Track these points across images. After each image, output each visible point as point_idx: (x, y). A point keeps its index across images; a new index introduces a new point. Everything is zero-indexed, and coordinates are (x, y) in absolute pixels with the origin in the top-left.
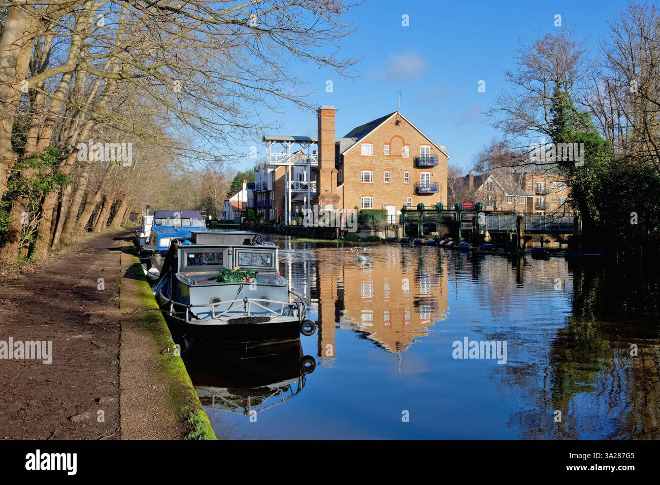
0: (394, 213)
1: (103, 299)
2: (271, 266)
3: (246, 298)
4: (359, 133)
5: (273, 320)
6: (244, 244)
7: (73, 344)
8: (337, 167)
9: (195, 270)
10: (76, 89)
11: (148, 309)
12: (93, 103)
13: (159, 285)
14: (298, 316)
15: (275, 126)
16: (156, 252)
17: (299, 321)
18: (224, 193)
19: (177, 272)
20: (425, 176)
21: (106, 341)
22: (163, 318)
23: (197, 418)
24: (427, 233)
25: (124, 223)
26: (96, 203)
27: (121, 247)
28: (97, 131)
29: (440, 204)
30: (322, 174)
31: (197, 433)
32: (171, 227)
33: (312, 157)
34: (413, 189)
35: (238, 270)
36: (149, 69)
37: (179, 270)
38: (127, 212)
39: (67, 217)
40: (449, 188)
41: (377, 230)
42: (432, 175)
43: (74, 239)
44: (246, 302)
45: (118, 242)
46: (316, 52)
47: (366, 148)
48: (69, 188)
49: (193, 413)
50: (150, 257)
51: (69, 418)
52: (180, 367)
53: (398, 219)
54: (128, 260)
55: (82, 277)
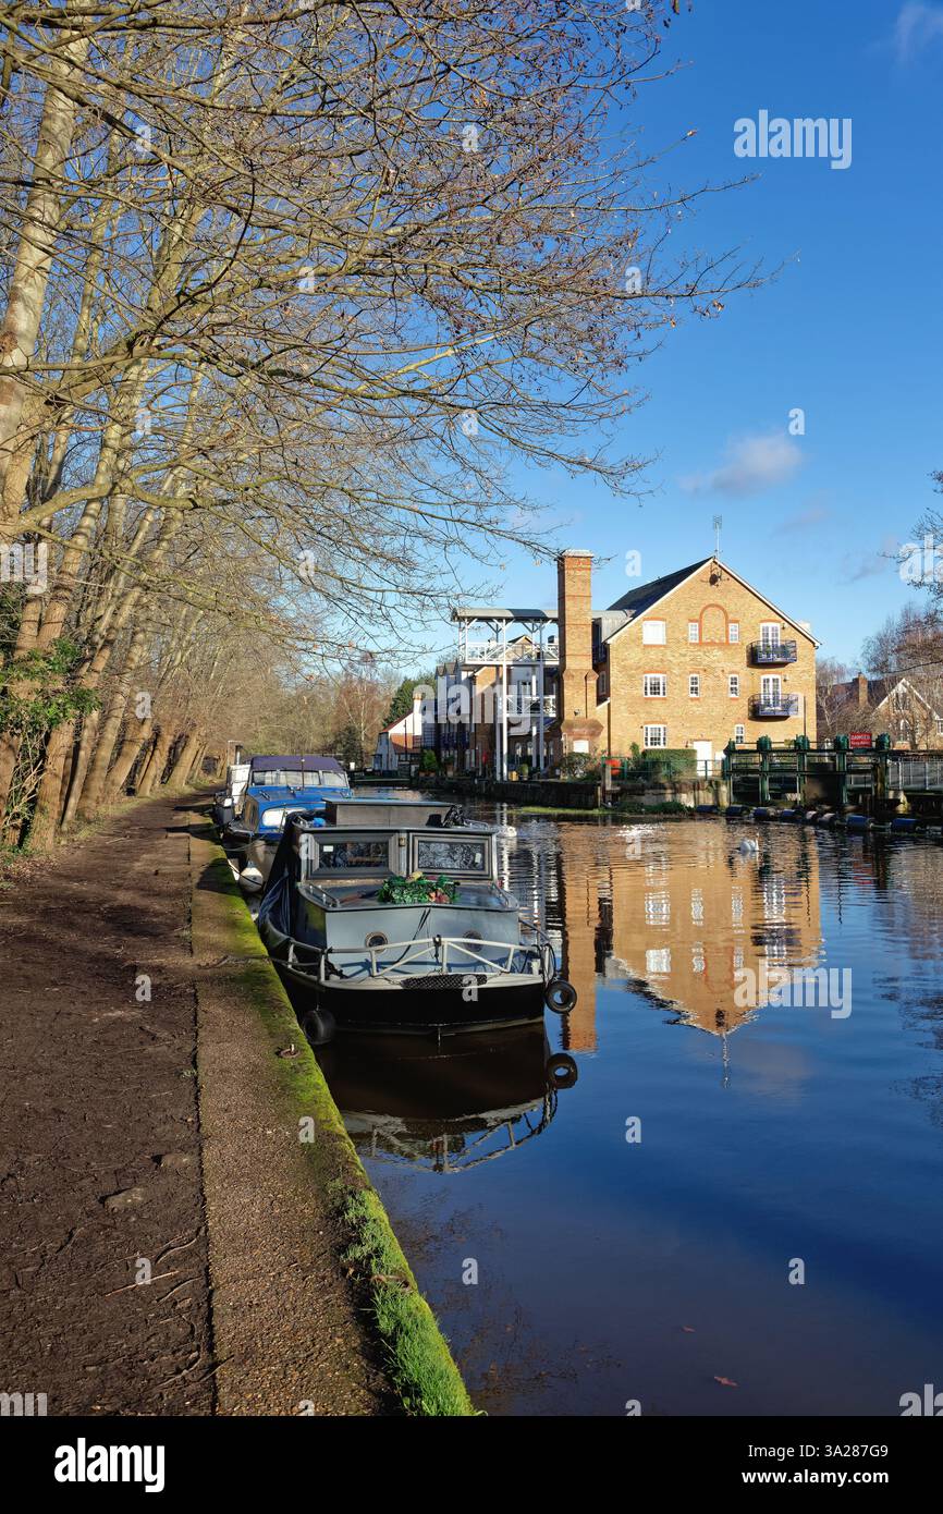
0: (709, 757)
1: (160, 934)
2: (483, 869)
3: (438, 936)
4: (638, 601)
5: (491, 980)
6: (428, 824)
7: (106, 1031)
8: (596, 667)
9: (333, 877)
10: (109, 529)
11: (246, 954)
12: (139, 555)
13: (264, 906)
14: (541, 972)
15: (485, 591)
16: (257, 836)
17: (544, 982)
18: (379, 720)
19: (299, 880)
20: (771, 683)
21: (169, 1024)
22: (276, 978)
23: (362, 1211)
24: (778, 796)
25: (192, 778)
26: (142, 741)
27: (189, 826)
28: (146, 607)
29: (804, 737)
30: (567, 682)
31: (366, 1249)
32: (283, 789)
33: (546, 648)
34: (746, 708)
35: (420, 879)
36: (247, 489)
37: (303, 876)
38: (198, 757)
39: (91, 768)
40: (818, 706)
41: (677, 791)
42: (785, 680)
43: (102, 809)
44: (438, 944)
45: (182, 815)
46: (566, 446)
47: (652, 628)
48: (95, 715)
49: (354, 1197)
50: (245, 847)
51: (103, 1200)
52: (317, 1087)
53: (719, 767)
54: (203, 851)
55: (119, 886)
